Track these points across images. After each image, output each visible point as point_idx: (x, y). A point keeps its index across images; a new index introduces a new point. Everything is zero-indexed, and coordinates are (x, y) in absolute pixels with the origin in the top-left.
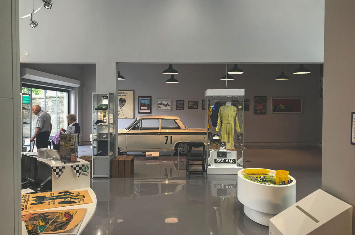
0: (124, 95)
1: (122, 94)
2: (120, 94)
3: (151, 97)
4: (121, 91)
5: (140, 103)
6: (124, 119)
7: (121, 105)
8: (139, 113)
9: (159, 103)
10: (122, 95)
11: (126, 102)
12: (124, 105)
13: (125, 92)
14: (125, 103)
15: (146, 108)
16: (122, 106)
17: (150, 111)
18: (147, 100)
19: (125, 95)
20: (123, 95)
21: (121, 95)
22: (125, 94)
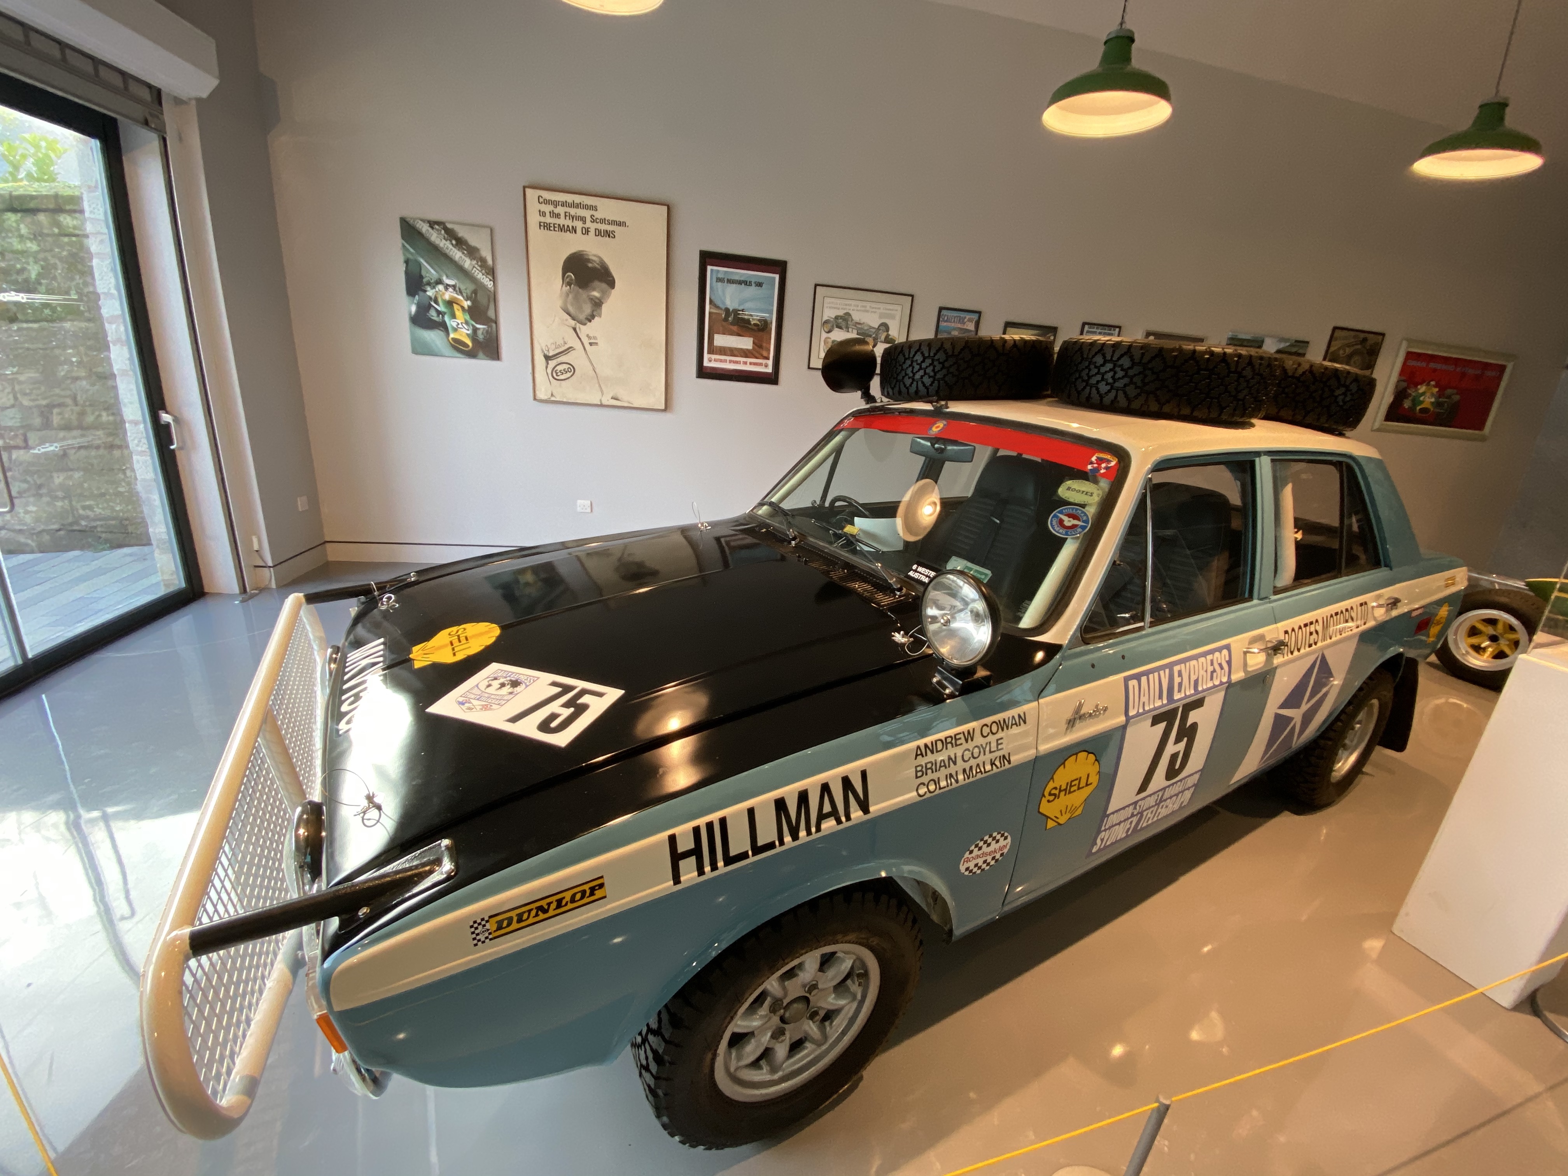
0: (598, 233)
1: (583, 219)
2: (569, 223)
3: (779, 267)
4: (578, 199)
5: (711, 302)
6: (601, 405)
7: (580, 309)
8: (703, 373)
9: (829, 314)
10: (586, 231)
11: (612, 284)
12: (597, 304)
13: (608, 209)
14: (606, 295)
15: (746, 343)
16: (582, 317)
17: (769, 370)
18: (759, 285)
19: (603, 227)
20: (593, 227)
21: (579, 225)
22: (603, 221)
